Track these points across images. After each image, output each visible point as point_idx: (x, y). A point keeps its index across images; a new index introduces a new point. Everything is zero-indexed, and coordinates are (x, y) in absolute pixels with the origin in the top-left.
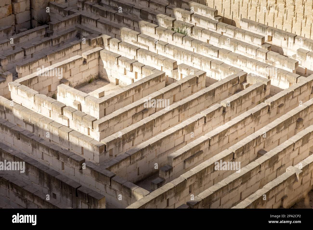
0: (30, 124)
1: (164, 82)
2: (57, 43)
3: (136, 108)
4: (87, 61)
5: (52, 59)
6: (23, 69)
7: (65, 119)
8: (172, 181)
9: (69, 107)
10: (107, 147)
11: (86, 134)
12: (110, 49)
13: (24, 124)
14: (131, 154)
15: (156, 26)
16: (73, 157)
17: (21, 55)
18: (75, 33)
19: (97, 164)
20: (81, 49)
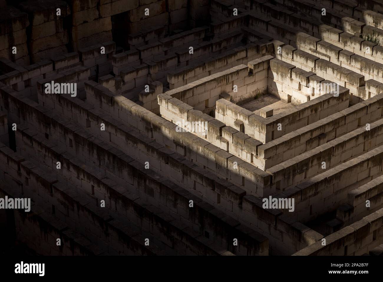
0: (182, 146)
1: (348, 102)
2: (218, 49)
3: (311, 131)
4: (254, 72)
5: (211, 68)
6: (176, 79)
7: (224, 142)
8: (352, 225)
9: (230, 127)
10: (273, 178)
11: (249, 161)
12: (283, 58)
13: (175, 145)
14: (302, 188)
15: (341, 31)
16: (232, 188)
17: (174, 62)
18: (241, 38)
19: (260, 199)
20: (247, 56)
